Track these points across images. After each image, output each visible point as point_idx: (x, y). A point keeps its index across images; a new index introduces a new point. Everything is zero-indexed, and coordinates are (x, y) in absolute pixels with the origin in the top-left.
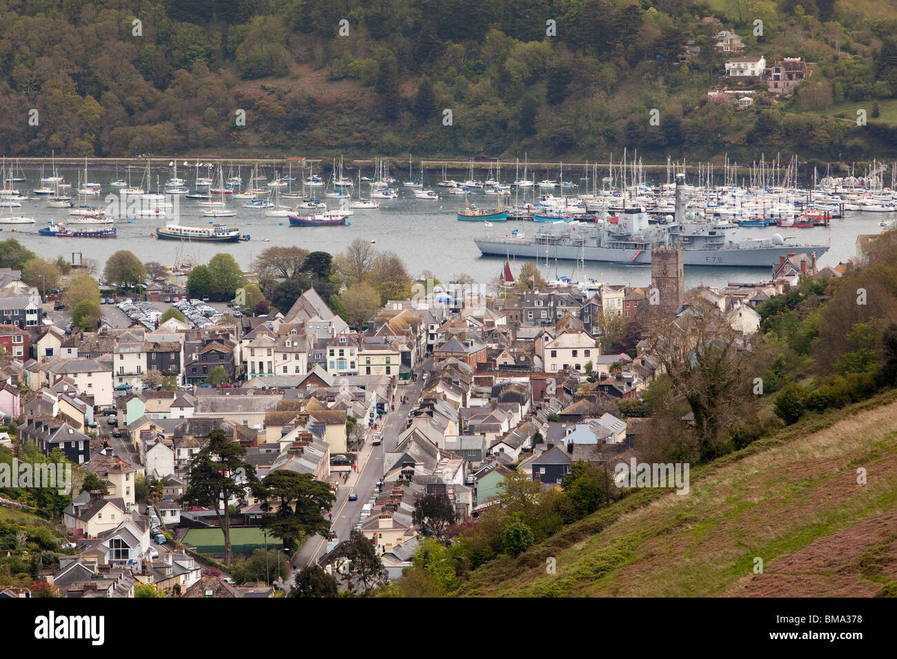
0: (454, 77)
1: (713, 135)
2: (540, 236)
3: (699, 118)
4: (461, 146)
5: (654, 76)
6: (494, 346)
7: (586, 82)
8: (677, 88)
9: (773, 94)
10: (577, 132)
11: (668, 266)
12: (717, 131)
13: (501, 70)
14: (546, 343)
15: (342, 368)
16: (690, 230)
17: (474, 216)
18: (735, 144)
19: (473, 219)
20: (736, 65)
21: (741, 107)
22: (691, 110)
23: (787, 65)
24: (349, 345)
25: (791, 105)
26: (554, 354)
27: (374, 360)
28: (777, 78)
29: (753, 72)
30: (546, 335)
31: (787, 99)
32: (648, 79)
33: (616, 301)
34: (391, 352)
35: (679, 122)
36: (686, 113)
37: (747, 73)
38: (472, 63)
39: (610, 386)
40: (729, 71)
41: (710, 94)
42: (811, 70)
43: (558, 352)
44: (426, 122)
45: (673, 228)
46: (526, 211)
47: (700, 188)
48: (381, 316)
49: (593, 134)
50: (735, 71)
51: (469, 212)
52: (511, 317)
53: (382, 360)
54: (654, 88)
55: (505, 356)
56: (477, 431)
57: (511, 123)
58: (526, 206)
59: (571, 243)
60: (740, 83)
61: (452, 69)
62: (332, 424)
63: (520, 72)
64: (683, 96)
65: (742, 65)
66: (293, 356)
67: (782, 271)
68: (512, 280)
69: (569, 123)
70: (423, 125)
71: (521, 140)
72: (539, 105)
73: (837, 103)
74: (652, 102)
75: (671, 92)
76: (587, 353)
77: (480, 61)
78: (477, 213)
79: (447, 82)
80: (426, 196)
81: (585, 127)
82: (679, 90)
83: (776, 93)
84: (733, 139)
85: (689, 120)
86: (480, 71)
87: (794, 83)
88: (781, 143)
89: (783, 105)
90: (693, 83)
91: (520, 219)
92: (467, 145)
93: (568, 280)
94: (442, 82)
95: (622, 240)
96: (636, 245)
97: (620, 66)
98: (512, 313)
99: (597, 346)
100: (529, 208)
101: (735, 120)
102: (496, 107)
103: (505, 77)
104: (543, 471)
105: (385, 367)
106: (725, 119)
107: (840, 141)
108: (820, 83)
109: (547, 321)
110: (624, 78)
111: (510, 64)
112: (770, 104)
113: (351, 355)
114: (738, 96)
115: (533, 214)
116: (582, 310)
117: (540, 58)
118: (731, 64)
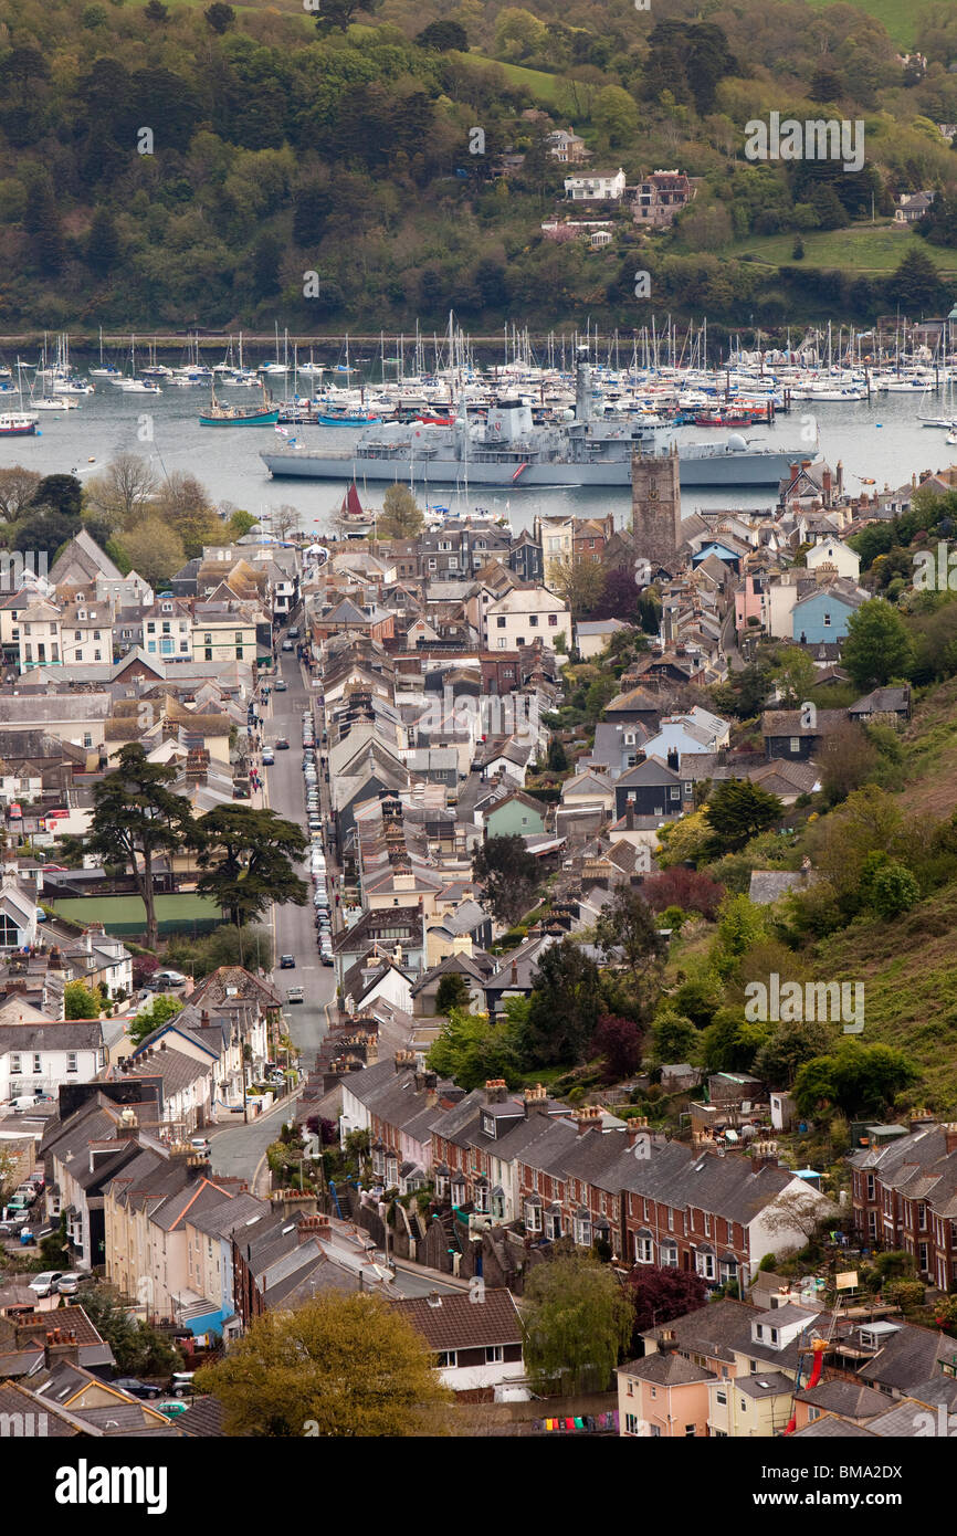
0: (145, 205)
1: (555, 289)
2: (364, 446)
3: (533, 265)
4: (162, 312)
5: (456, 201)
6: (400, 613)
7: (355, 212)
8: (492, 219)
9: (640, 227)
10: (344, 289)
11: (658, 484)
12: (560, 285)
13: (219, 194)
14: (485, 606)
15: (168, 650)
16: (601, 431)
17: (227, 419)
18: (588, 304)
19: (225, 423)
20: (582, 183)
21: (595, 246)
22: (518, 252)
23: (659, 181)
24: (178, 615)
25: (670, 242)
26: (502, 623)
27: (217, 638)
28: (646, 201)
29: (608, 193)
30: (484, 593)
31: (663, 234)
32: (448, 205)
33: (562, 541)
34: (244, 625)
35: (501, 272)
36: (511, 257)
37: (599, 195)
38: (172, 183)
39: (670, 667)
40: (570, 192)
41: (544, 227)
42: (696, 189)
43: (508, 619)
44: (106, 276)
45: (574, 429)
46: (306, 410)
47: (550, 371)
48: (205, 570)
49: (369, 291)
50: (580, 191)
51: (218, 413)
52: (403, 568)
53: (230, 638)
54: (457, 219)
55: (421, 627)
56: (434, 741)
57: (240, 277)
58: (303, 401)
59: (413, 456)
60: (589, 210)
61: (142, 194)
62: (211, 735)
63: (248, 196)
64: (504, 231)
65: (591, 183)
66: (91, 633)
67: (795, 490)
68: (360, 511)
69: (332, 275)
70: (100, 281)
71: (257, 302)
72: (284, 247)
73: (739, 239)
74: (456, 241)
75: (484, 226)
76: (553, 620)
77: (184, 180)
78: (230, 415)
79: (135, 214)
80: (142, 388)
81: (357, 281)
82: (496, 222)
83: (645, 225)
84: (587, 295)
85: (517, 267)
86: (184, 196)
87: (672, 208)
88: (661, 300)
89: (659, 242)
90: (516, 211)
91: (299, 422)
92: (171, 311)
93: (445, 511)
94: (128, 214)
95: (495, 449)
96: (517, 456)
97: (402, 186)
98: (404, 562)
99: (567, 609)
100: (309, 406)
101: (588, 267)
102: (214, 253)
103: (227, 206)
104: (632, 797)
105: (234, 649)
106: (573, 265)
107: (749, 296)
108: (712, 208)
109: (459, 574)
110: (408, 206)
111: (231, 184)
112: (639, 241)
113: (182, 630)
114: (588, 230)
115: (317, 415)
116: (513, 557)
117: (277, 174)
118: (574, 182)
